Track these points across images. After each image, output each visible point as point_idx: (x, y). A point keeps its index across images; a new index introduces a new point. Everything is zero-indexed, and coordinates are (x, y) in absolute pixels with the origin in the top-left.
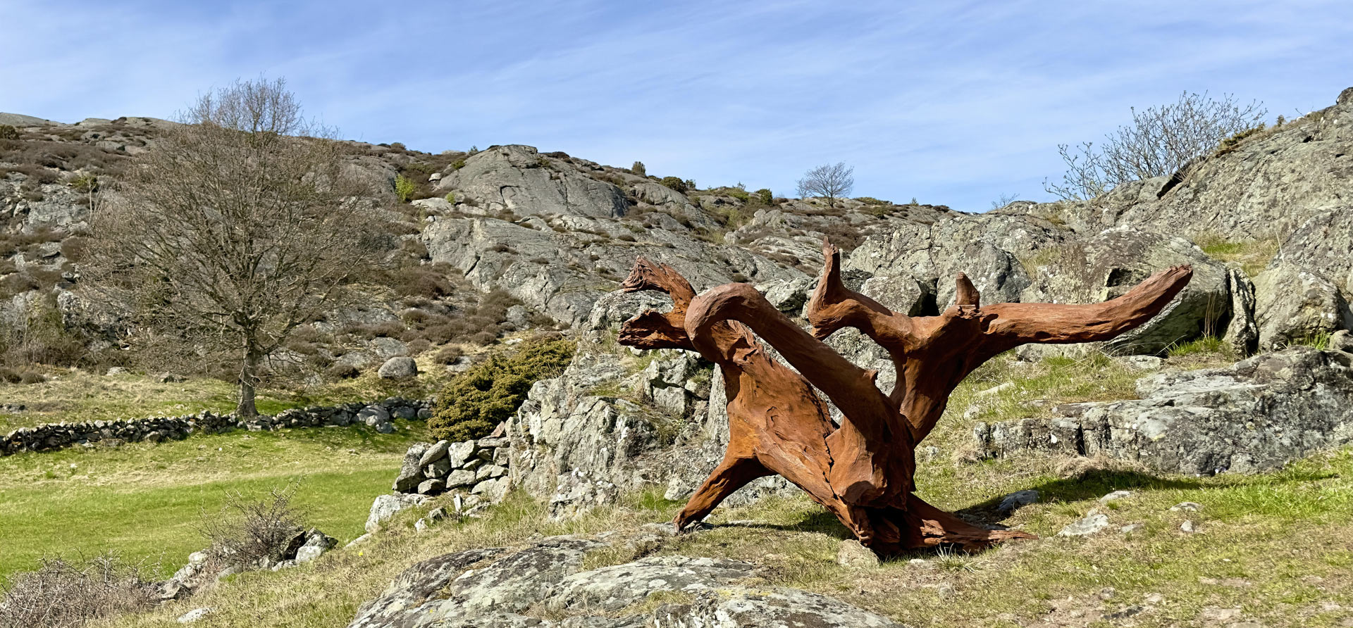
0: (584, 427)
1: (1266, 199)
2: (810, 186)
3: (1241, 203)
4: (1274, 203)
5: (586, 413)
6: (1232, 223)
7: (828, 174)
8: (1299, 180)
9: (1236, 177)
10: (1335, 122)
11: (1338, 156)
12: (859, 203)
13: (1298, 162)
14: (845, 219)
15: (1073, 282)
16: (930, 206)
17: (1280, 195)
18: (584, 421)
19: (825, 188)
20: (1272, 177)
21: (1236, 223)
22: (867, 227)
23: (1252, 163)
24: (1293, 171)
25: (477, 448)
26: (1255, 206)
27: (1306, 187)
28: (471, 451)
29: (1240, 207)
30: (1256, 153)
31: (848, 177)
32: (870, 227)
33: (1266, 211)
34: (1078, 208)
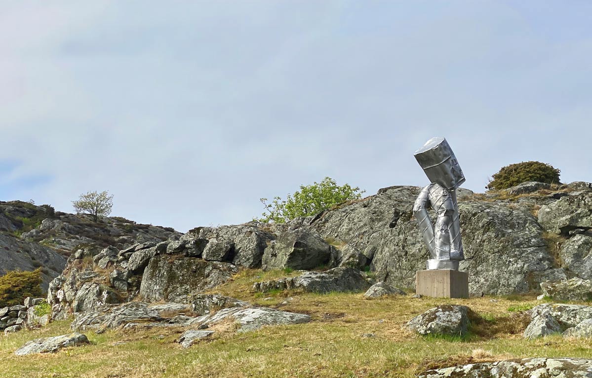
0: (87, 294)
1: (348, 227)
2: (83, 206)
3: (340, 228)
4: (351, 229)
5: (88, 289)
6: (336, 235)
7: (95, 198)
8: (360, 221)
9: (339, 218)
10: (375, 201)
11: (373, 214)
12: (114, 220)
13: (360, 215)
14: (106, 230)
15: (283, 245)
16: (162, 227)
17: (353, 226)
18: (87, 291)
19: (93, 208)
20: (351, 219)
21: (337, 235)
22: (121, 237)
23: (345, 214)
24: (358, 218)
25: (9, 311)
26: (344, 230)
27: (362, 224)
28: (7, 311)
29: (339, 230)
30: (346, 210)
31: (109, 202)
32: (123, 237)
33: (348, 232)
34: (278, 226)
